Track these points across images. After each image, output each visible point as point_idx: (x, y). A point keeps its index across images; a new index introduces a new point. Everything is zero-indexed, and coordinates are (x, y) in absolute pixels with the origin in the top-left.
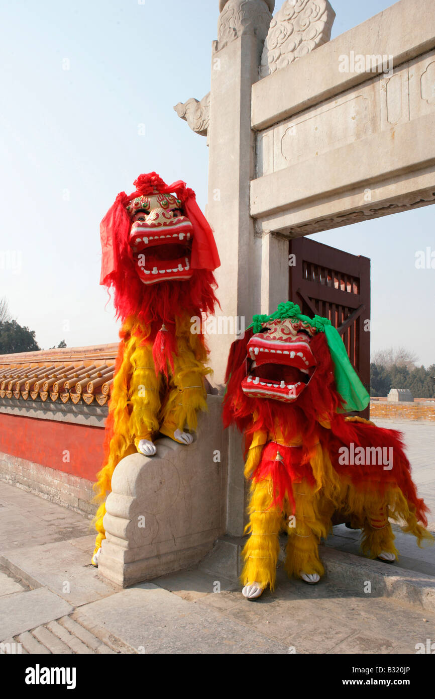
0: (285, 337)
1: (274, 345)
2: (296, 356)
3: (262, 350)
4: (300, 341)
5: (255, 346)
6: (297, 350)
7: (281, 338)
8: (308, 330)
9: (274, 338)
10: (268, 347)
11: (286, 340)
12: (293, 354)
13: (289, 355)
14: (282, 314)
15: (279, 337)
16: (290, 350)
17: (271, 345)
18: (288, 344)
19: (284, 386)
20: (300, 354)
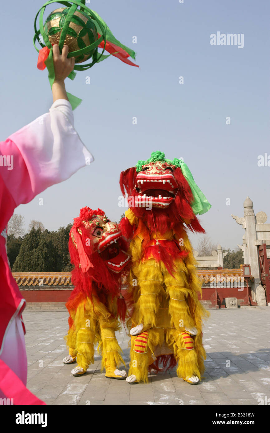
0: (158, 172)
1: (153, 177)
2: (166, 183)
3: (145, 181)
4: (167, 173)
5: (141, 179)
6: (166, 179)
7: (157, 172)
8: (171, 167)
9: (152, 173)
10: (149, 178)
11: (159, 174)
12: (164, 182)
13: (162, 182)
14: (155, 159)
15: (155, 172)
16: (162, 179)
17: (150, 177)
18: (160, 176)
19: (161, 198)
20: (168, 181)
